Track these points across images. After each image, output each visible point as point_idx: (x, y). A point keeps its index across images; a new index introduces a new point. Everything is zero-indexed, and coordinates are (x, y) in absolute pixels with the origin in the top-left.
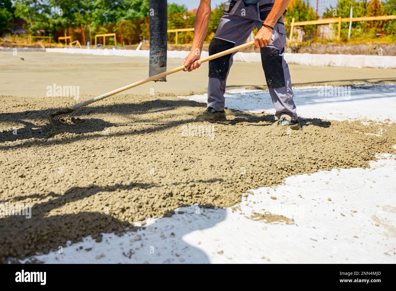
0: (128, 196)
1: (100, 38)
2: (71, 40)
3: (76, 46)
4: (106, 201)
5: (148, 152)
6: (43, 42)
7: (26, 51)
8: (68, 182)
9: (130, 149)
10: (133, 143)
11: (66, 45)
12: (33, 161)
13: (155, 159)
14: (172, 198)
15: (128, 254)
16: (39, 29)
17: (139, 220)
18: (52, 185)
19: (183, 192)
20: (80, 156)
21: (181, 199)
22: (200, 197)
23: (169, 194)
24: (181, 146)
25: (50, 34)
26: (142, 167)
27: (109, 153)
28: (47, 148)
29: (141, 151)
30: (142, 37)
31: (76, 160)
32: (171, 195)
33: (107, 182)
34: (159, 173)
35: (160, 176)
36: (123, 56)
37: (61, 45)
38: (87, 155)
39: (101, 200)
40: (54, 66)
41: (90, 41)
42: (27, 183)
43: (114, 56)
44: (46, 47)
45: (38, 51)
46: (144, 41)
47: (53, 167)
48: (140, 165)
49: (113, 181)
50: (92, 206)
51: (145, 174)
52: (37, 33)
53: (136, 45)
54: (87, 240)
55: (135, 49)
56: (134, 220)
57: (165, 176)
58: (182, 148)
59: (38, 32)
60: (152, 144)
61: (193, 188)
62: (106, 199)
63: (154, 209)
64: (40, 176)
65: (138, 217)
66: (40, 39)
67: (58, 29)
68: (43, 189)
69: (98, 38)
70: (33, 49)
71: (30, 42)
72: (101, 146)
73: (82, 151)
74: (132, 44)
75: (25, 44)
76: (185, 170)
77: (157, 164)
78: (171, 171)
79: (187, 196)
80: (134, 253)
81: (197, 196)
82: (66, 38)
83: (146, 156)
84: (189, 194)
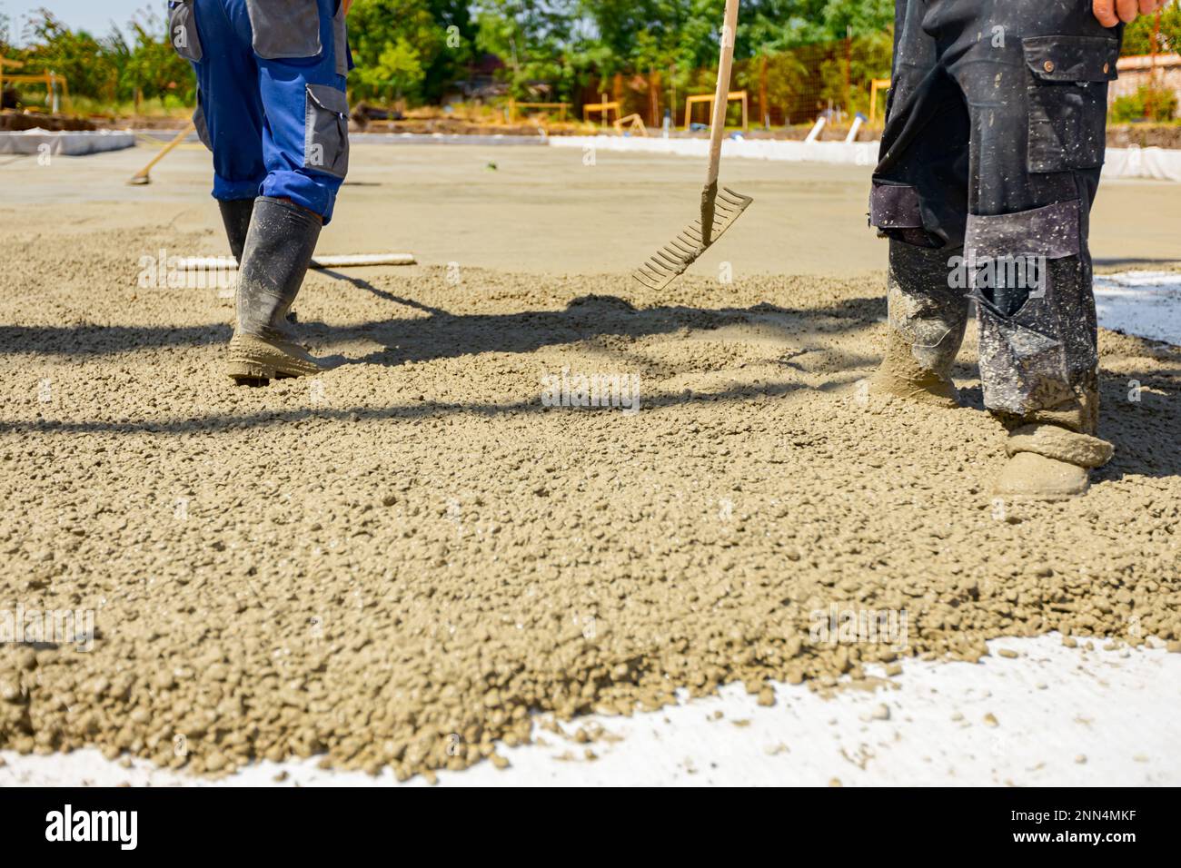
0: (846, 584)
1: (701, 107)
2: (618, 113)
3: (632, 129)
4: (781, 589)
5: (885, 454)
6: (543, 119)
7: (500, 143)
8: (669, 523)
9: (828, 441)
10: (834, 423)
11: (604, 128)
12: (563, 451)
13: (912, 480)
14: (978, 604)
15: (856, 755)
16: (533, 83)
17: (881, 659)
18: (623, 524)
19: (1014, 590)
20: (687, 449)
21: (1005, 610)
22: (1068, 612)
23: (970, 591)
24: (985, 444)
25: (563, 98)
26: (875, 500)
27: (767, 448)
28: (592, 421)
29: (862, 450)
30: (825, 103)
31: (678, 459)
32: (975, 594)
33: (777, 535)
34: (926, 522)
35: (930, 531)
36: (766, 160)
37: (590, 126)
38: (704, 450)
39: (764, 585)
40: (576, 186)
41: (669, 115)
42: (559, 513)
43: (740, 158)
44: (550, 134)
45: (527, 143)
46: (830, 112)
47: (619, 474)
48: (868, 493)
49: (792, 533)
50: (742, 600)
51: (885, 522)
52: (529, 94)
53: (807, 126)
54: (731, 694)
55: (801, 137)
56: (864, 657)
57: (948, 536)
58: (989, 452)
59: (533, 91)
60: (893, 432)
61: (1044, 581)
62: (780, 584)
63: (924, 632)
64: (586, 495)
65: (877, 650)
66: (536, 110)
67: (585, 80)
68: (603, 535)
69: (694, 105)
70: (516, 138)
71: (510, 120)
72: (744, 426)
73: (691, 436)
74: (793, 123)
75: (497, 124)
76: (1013, 521)
77: (918, 497)
78: (965, 521)
79: (1026, 606)
80: (873, 757)
81: (1060, 606)
82: (604, 106)
83: (879, 467)
84: (1031, 600)
